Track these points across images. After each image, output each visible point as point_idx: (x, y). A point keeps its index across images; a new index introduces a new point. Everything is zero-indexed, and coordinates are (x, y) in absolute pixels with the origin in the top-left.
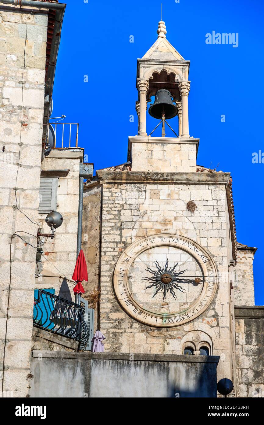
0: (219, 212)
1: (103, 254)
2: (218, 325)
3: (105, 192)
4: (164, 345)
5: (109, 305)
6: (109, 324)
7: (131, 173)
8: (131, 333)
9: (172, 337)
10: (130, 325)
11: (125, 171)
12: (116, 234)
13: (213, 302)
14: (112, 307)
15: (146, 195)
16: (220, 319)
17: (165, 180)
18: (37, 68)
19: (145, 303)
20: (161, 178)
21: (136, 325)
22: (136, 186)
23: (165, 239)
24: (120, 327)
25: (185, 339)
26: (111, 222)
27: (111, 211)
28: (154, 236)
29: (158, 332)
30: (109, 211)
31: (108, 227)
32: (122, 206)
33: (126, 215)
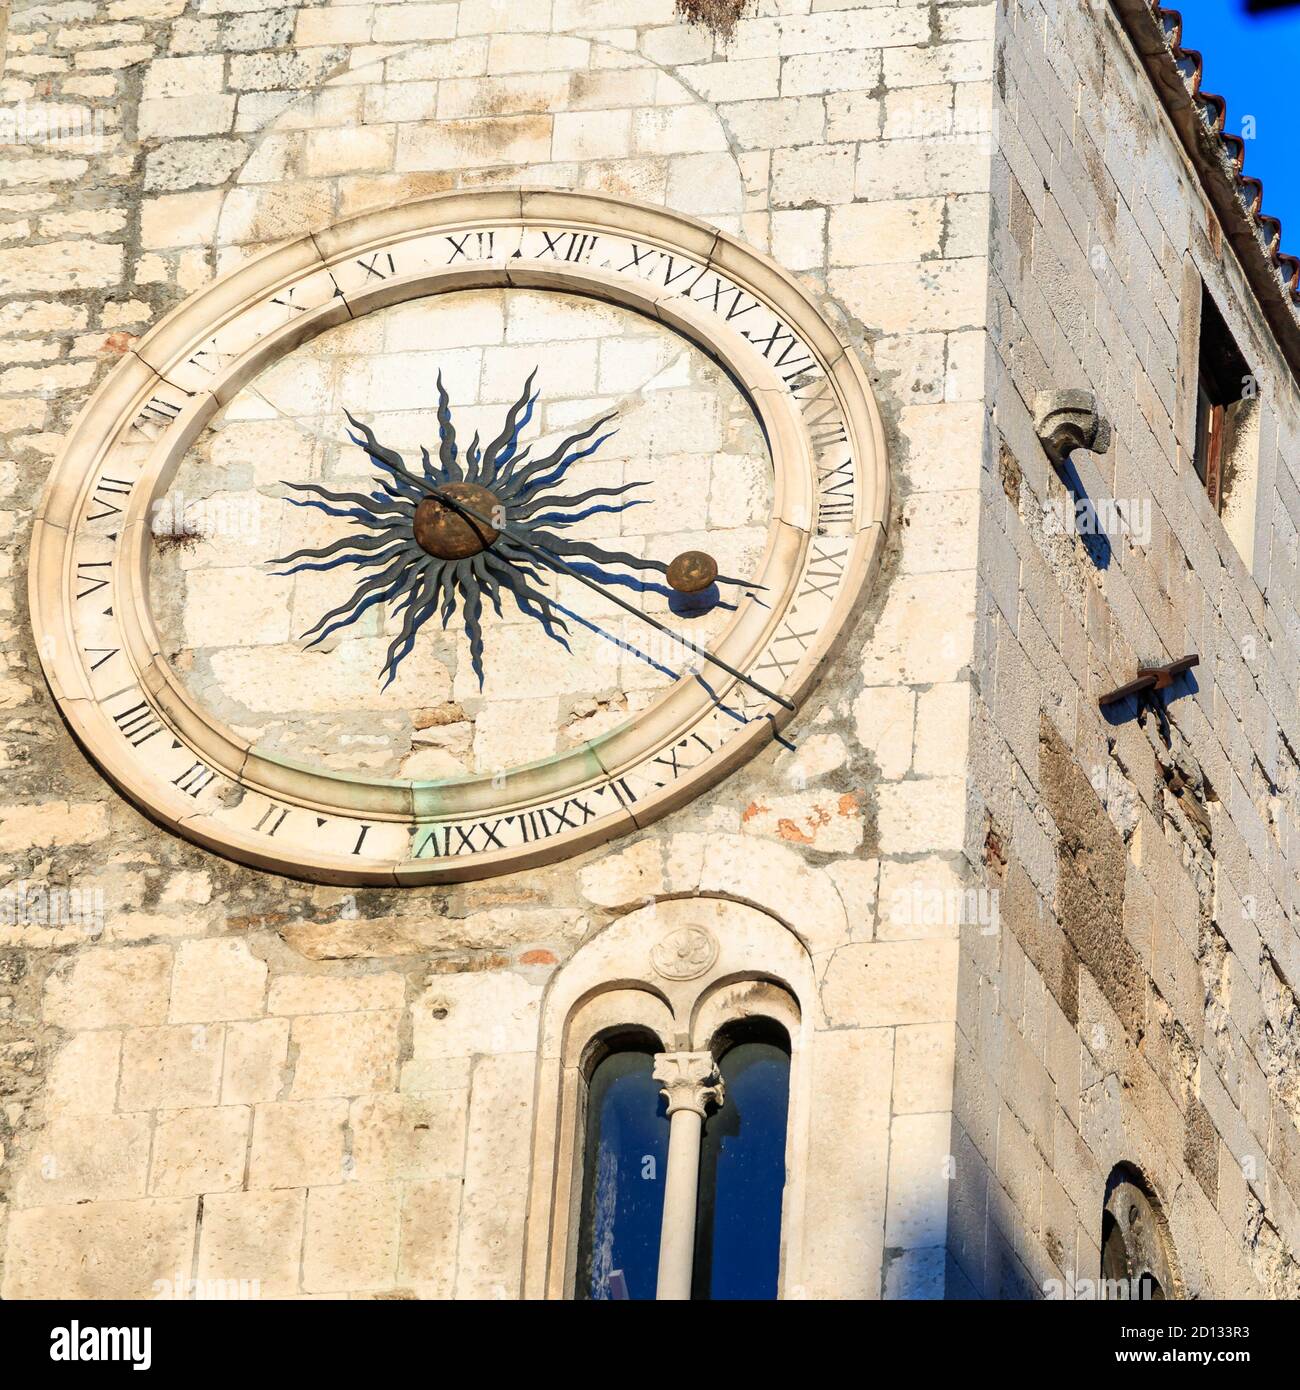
0: (942, 12)
2: (869, 845)
4: (409, 1016)
8: (147, 941)
9: (475, 958)
10: (138, 885)
12: (91, 237)
16: (885, 797)
19: (276, 717)
21: (192, 885)
23: (486, 238)
25: (584, 971)
26: (63, 155)
27: (71, 74)
28: (399, 221)
29: (364, 920)
30: (54, 74)
31: (35, 187)
32: (159, 33)
33: (182, 92)
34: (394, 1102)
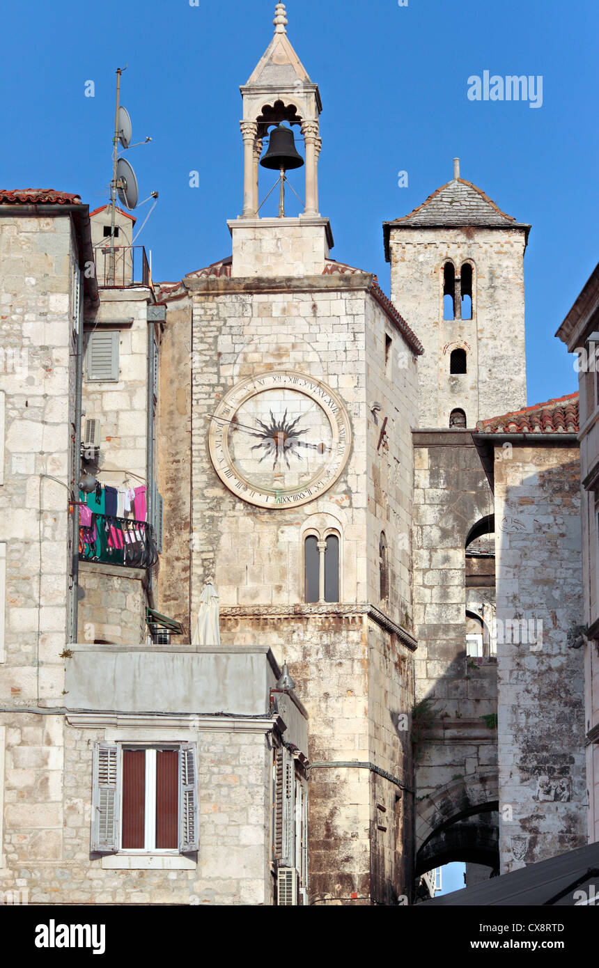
0: (356, 334)
1: (194, 403)
2: (351, 505)
3: (195, 308)
4: (277, 533)
5: (205, 478)
6: (204, 505)
7: (232, 280)
8: (234, 516)
9: (289, 523)
10: (231, 506)
11: (223, 277)
12: (212, 373)
13: (345, 472)
14: (207, 480)
15: (252, 311)
16: (354, 496)
17: (278, 288)
18: (60, 292)
19: (251, 474)
20: (273, 286)
21: (240, 506)
22: (239, 298)
23: (280, 378)
24: (218, 509)
25: (305, 526)
26: (205, 355)
27: (205, 337)
28: (265, 375)
29: (269, 516)
30: (202, 337)
31: (202, 362)
32: (219, 329)
33: (225, 342)
34: (277, 550)
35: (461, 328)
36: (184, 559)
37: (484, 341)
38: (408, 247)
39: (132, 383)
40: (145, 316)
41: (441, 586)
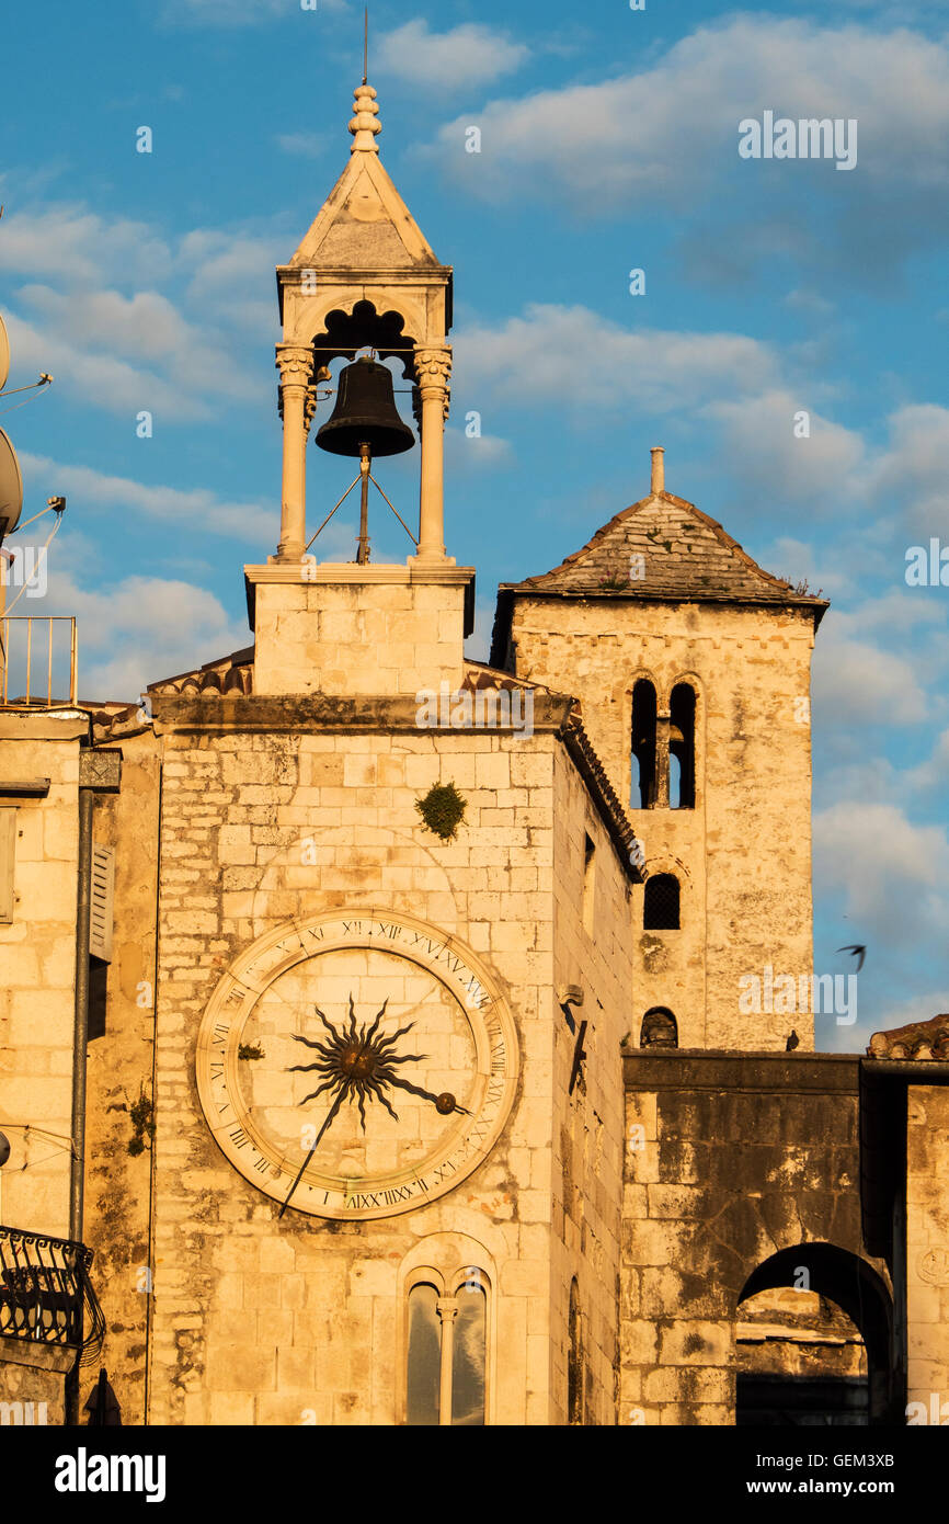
0: (532, 831)
1: (163, 975)
2: (515, 1217)
3: (170, 762)
4: (348, 1276)
5: (184, 1146)
6: (184, 1207)
7: (253, 701)
8: (250, 1235)
9: (372, 1254)
10: (245, 1212)
11: (234, 693)
12: (204, 909)
13: (502, 1140)
14: (189, 1152)
15: (298, 774)
16: (521, 1196)
17: (358, 723)
19: (290, 1139)
20: (348, 717)
21: (264, 1212)
22: (268, 743)
23: (358, 924)
24: (214, 1216)
26: (190, 869)
27: (190, 829)
28: (324, 916)
29: (330, 1235)
30: (183, 828)
31: (181, 884)
32: (223, 813)
33: (235, 842)
34: (345, 1313)
35: (670, 827)
36: (133, 1329)
37: (722, 857)
38: (553, 641)
39: (45, 926)
40: (76, 777)
41: (682, 1405)
